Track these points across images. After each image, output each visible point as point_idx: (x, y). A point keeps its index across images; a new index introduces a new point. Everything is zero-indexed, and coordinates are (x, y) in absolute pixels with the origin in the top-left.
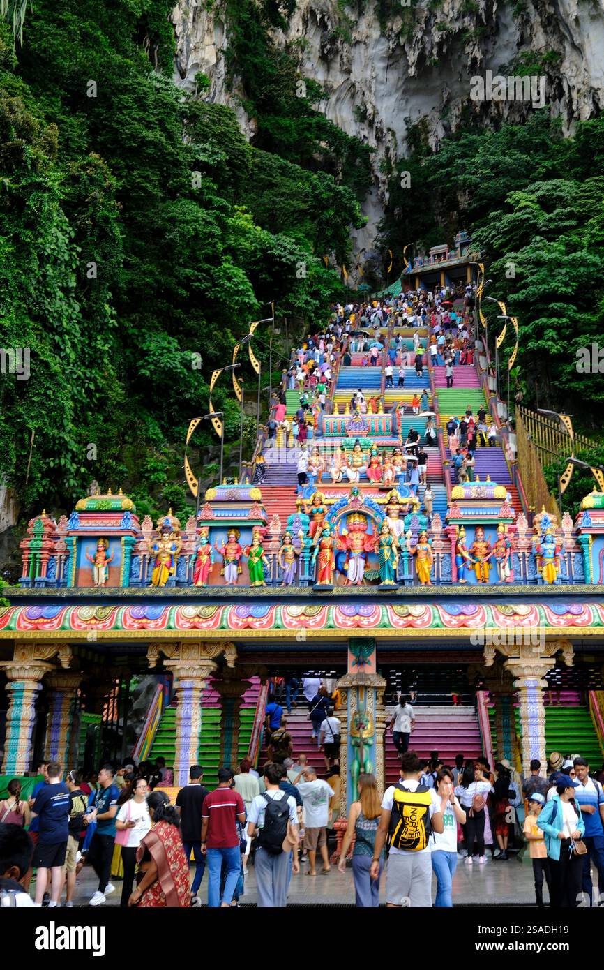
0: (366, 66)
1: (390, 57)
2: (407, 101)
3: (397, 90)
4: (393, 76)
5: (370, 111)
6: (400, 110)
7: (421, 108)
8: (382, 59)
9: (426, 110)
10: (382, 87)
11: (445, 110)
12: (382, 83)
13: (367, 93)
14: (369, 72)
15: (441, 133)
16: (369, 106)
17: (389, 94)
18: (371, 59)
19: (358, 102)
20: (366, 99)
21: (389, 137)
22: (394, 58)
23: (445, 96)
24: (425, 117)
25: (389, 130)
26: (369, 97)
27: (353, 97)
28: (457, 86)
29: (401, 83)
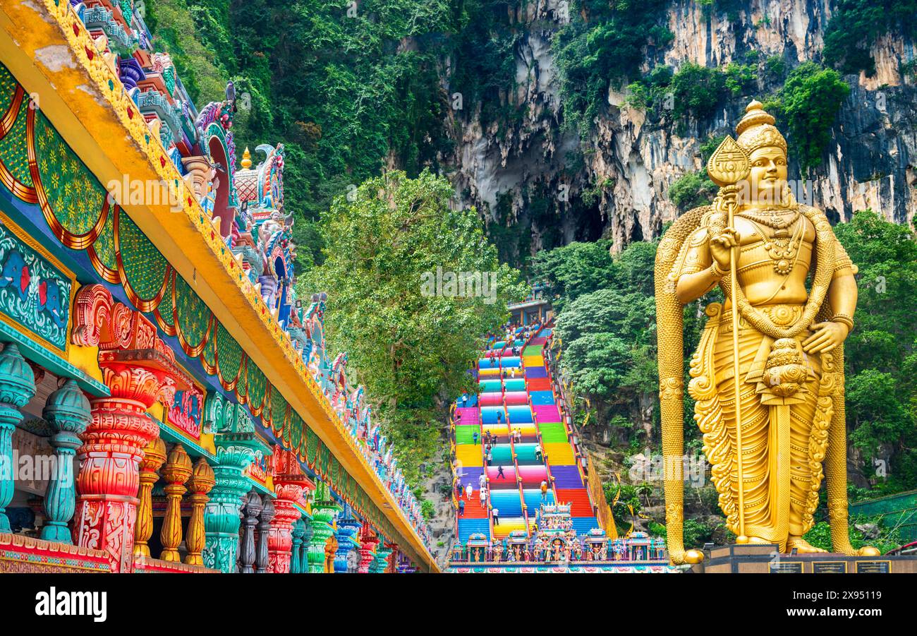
0: (471, 159)
1: (487, 151)
2: (498, 181)
3: (492, 174)
4: (489, 164)
5: (473, 192)
6: (493, 187)
7: (508, 184)
8: (482, 153)
9: (510, 186)
10: (481, 172)
11: (524, 185)
12: (481, 170)
13: (471, 179)
14: (472, 163)
15: (521, 203)
16: (473, 189)
17: (486, 177)
18: (474, 154)
19: (465, 186)
20: (470, 183)
21: (485, 208)
22: (490, 153)
23: (525, 176)
24: (510, 190)
25: (485, 202)
26: (473, 181)
27: (462, 183)
28: (534, 168)
29: (494, 168)
